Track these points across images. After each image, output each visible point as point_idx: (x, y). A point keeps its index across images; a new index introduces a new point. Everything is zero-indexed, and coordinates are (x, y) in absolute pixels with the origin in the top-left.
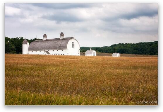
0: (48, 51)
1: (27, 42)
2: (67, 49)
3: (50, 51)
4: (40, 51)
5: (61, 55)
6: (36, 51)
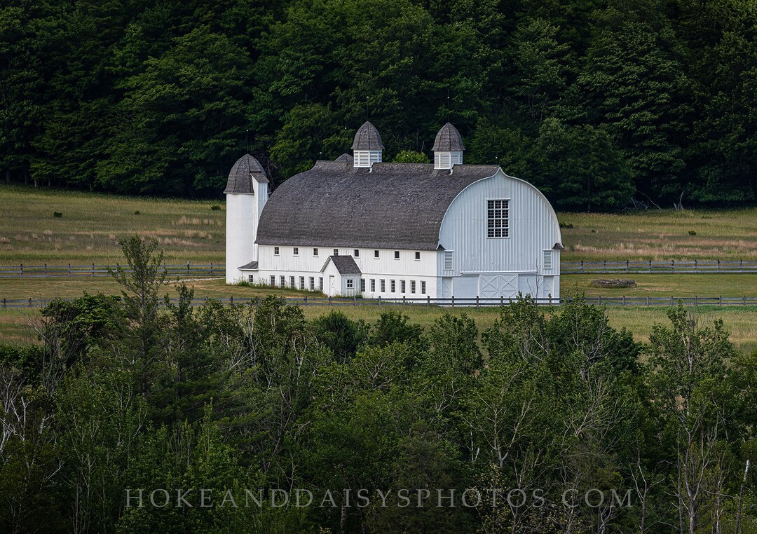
1: (254, 180)
2: (441, 248)
3: (361, 252)
4: (316, 250)
5: (414, 284)
6: (296, 247)
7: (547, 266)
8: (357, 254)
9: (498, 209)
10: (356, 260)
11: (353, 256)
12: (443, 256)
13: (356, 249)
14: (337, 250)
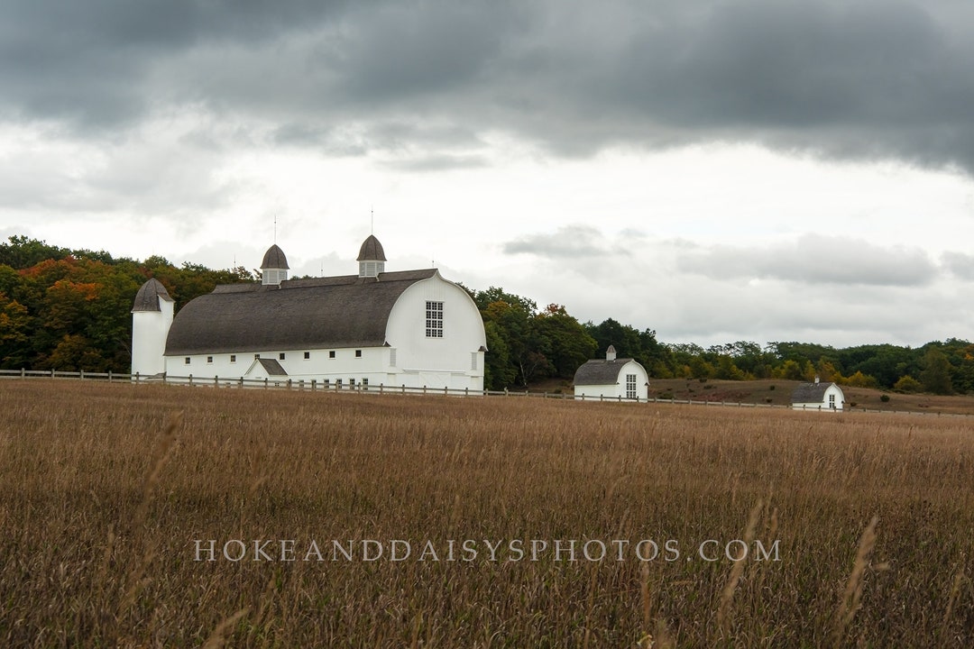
0: (275, 356)
1: (161, 299)
2: (387, 345)
3: (287, 354)
4: (234, 357)
5: (353, 381)
6: (210, 356)
7: (474, 368)
8: (282, 357)
9: (434, 312)
10: (282, 363)
11: (278, 359)
12: (388, 351)
13: (282, 352)
14: (258, 356)
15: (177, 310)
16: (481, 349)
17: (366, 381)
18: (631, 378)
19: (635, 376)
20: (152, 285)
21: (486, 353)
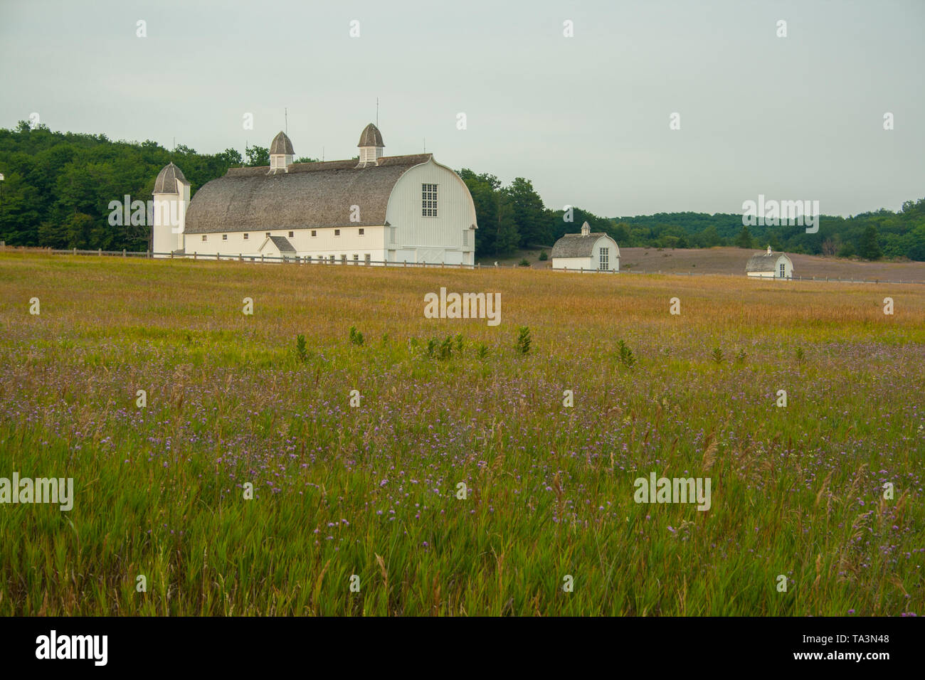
0: (284, 234)
1: (178, 182)
2: (388, 225)
3: (296, 232)
4: (247, 235)
5: (356, 257)
6: (225, 234)
7: (465, 244)
8: (291, 235)
9: (429, 192)
10: (290, 240)
11: (287, 237)
12: (389, 229)
13: (291, 231)
14: (269, 234)
15: (194, 192)
16: (473, 227)
17: (368, 256)
18: (604, 251)
19: (607, 249)
20: (171, 169)
21: (476, 230)
